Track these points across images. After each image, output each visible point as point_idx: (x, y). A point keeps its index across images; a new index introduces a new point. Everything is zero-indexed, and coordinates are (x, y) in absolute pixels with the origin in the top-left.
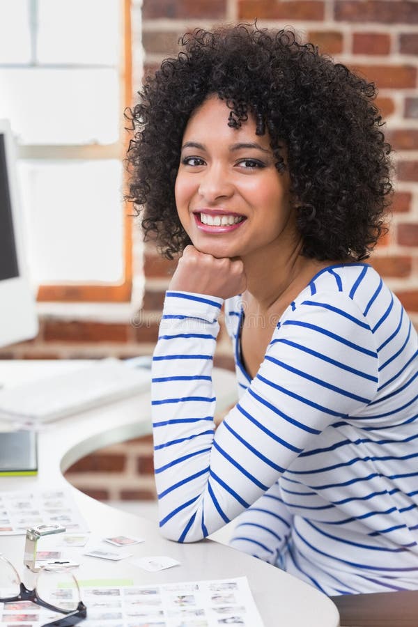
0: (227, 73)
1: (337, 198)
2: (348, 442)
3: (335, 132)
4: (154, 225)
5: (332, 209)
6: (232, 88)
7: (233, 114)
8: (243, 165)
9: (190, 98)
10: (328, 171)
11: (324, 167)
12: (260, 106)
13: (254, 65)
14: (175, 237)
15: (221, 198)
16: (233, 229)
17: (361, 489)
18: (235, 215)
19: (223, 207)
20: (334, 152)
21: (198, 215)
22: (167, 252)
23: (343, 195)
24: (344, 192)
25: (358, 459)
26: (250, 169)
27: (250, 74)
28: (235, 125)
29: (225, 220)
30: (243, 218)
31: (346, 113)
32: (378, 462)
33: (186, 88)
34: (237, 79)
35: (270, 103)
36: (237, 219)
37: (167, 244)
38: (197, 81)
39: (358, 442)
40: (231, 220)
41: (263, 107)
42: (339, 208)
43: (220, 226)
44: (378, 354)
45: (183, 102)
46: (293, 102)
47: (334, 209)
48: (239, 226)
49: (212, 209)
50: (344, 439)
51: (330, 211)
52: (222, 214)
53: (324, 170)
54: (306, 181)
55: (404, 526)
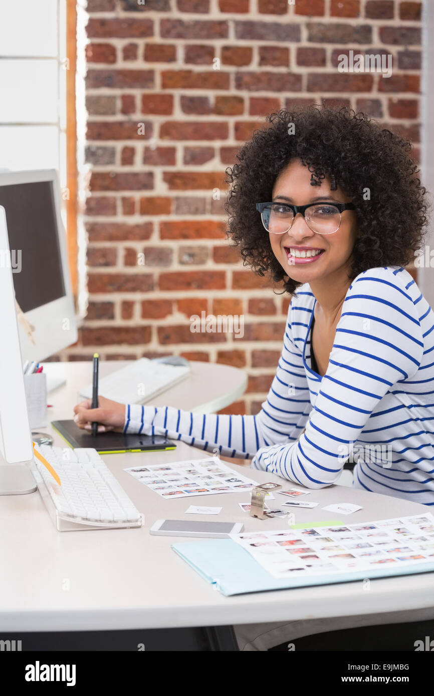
0: (307, 145)
1: (394, 230)
2: (403, 406)
3: (389, 183)
4: (251, 252)
5: (391, 238)
6: (311, 157)
7: (314, 176)
8: (321, 211)
9: (279, 163)
10: (388, 212)
11: (383, 209)
12: (332, 169)
13: (328, 140)
14: (265, 260)
15: (306, 238)
16: (315, 258)
17: (414, 442)
18: (316, 249)
19: (308, 244)
20: (390, 198)
21: (288, 250)
22: (260, 271)
23: (399, 228)
24: (399, 226)
25: (411, 420)
26: (326, 215)
27: (324, 146)
28: (315, 183)
29: (309, 254)
30: (322, 251)
31: (396, 168)
32: (426, 422)
33: (276, 155)
34: (315, 150)
35: (341, 167)
36: (317, 252)
37: (259, 265)
38: (283, 150)
39: (410, 407)
40: (314, 253)
41: (335, 169)
42: (396, 238)
43: (305, 258)
44: (421, 323)
45: (274, 166)
46: (358, 165)
47: (392, 238)
48: (319, 257)
49: (300, 246)
50: (399, 404)
51: (390, 240)
52: (306, 249)
53: (384, 212)
54: (372, 220)
55: (429, 445)
